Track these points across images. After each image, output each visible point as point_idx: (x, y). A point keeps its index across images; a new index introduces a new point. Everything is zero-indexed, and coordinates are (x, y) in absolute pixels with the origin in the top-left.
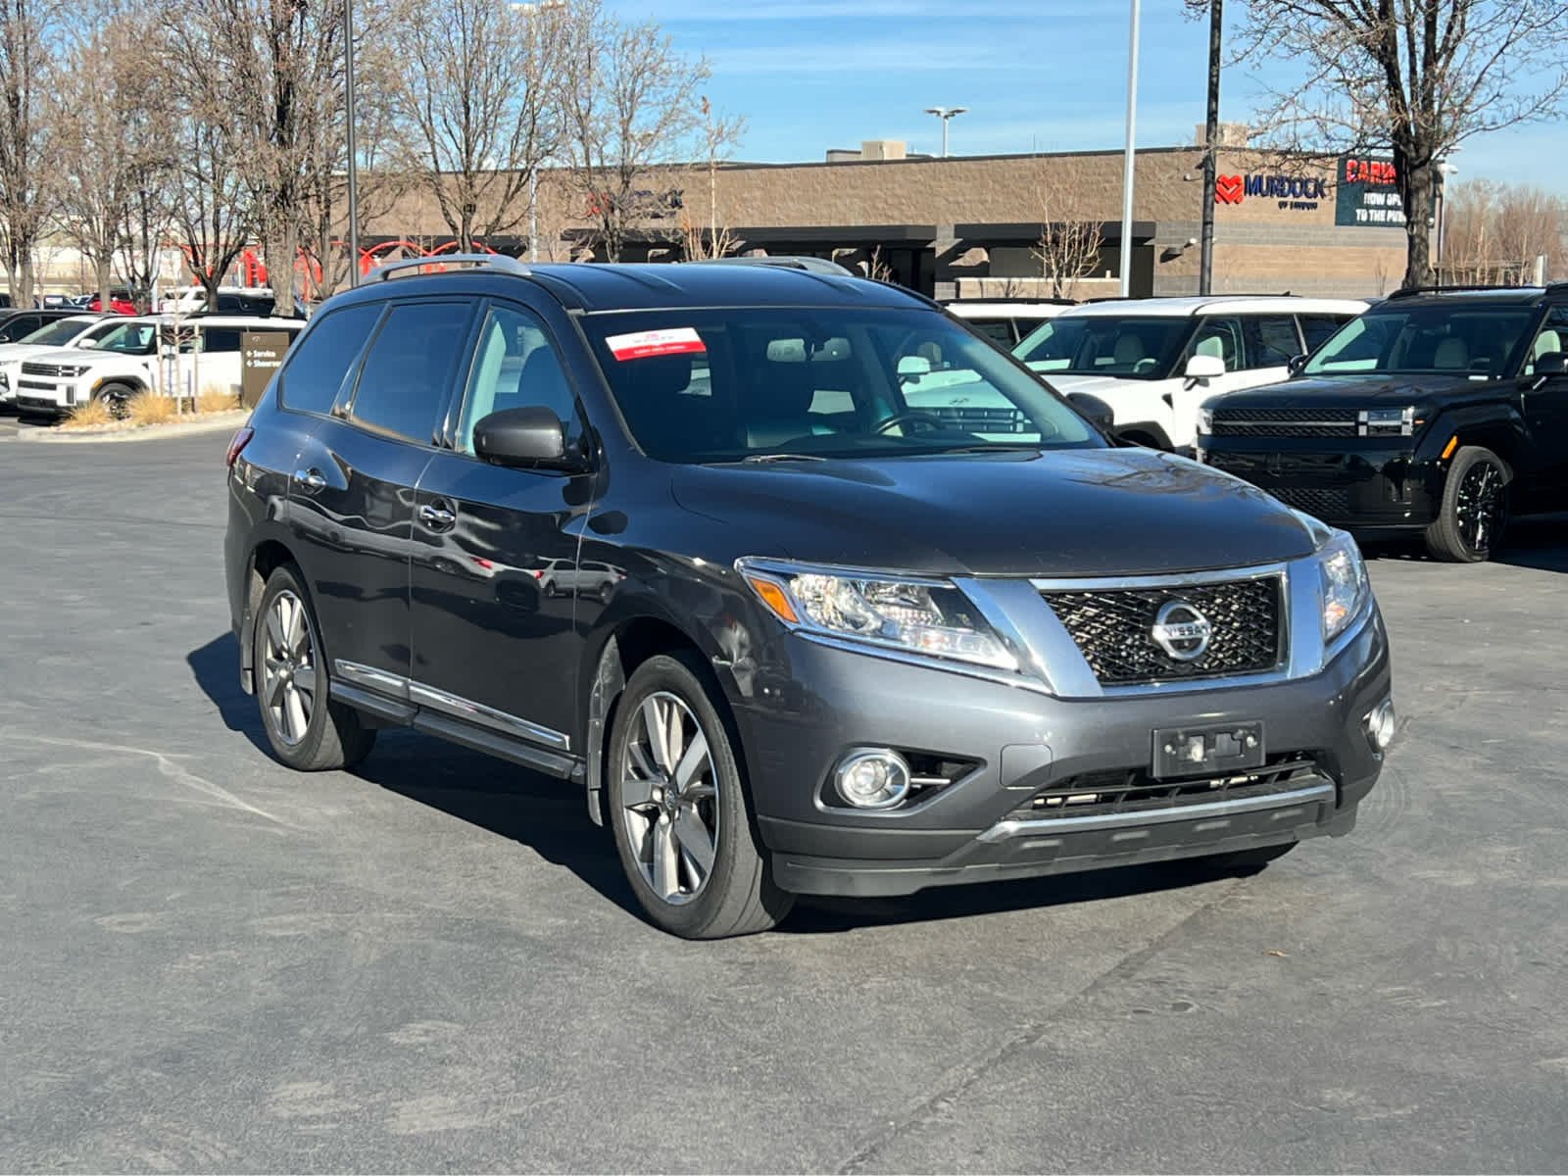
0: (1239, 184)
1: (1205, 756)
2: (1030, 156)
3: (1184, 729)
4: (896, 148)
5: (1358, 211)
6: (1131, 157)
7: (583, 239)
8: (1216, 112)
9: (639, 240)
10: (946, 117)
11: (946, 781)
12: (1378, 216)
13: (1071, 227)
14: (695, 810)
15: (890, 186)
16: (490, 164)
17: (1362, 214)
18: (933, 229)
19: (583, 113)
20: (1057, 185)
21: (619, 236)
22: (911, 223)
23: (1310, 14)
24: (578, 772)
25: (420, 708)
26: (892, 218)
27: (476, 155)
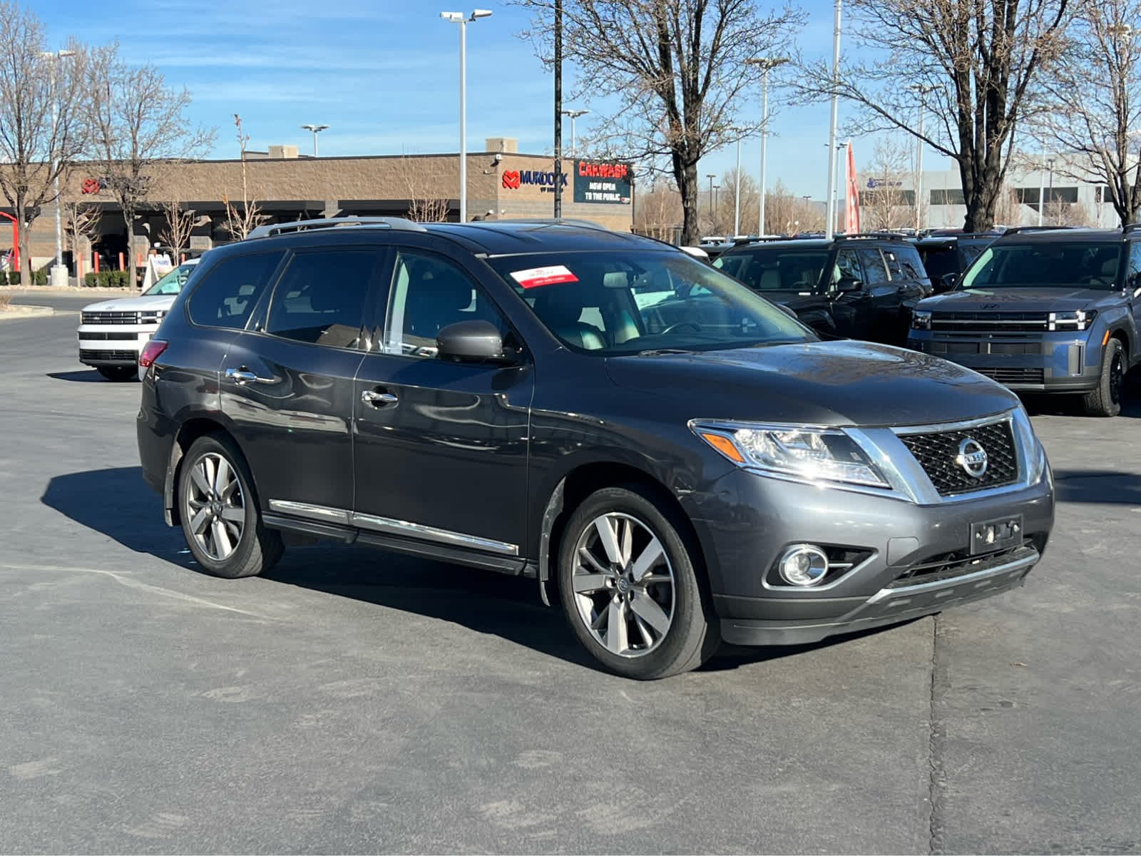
0: (517, 177)
1: (995, 539)
2: (400, 157)
3: (987, 522)
4: (292, 151)
5: (587, 194)
6: (464, 158)
7: (93, 209)
8: (560, 130)
9: (148, 209)
10: (316, 131)
11: (851, 565)
12: (598, 196)
13: (428, 202)
14: (645, 593)
15: (292, 175)
16: (36, 158)
17: (589, 195)
18: (323, 203)
19: (106, 124)
20: (402, 176)
21: (132, 207)
22: (308, 199)
23: (620, 69)
24: (529, 568)
25: (359, 530)
26: (295, 196)
27: (26, 153)
